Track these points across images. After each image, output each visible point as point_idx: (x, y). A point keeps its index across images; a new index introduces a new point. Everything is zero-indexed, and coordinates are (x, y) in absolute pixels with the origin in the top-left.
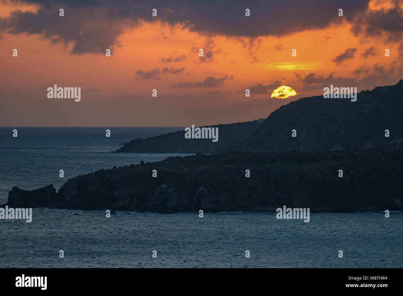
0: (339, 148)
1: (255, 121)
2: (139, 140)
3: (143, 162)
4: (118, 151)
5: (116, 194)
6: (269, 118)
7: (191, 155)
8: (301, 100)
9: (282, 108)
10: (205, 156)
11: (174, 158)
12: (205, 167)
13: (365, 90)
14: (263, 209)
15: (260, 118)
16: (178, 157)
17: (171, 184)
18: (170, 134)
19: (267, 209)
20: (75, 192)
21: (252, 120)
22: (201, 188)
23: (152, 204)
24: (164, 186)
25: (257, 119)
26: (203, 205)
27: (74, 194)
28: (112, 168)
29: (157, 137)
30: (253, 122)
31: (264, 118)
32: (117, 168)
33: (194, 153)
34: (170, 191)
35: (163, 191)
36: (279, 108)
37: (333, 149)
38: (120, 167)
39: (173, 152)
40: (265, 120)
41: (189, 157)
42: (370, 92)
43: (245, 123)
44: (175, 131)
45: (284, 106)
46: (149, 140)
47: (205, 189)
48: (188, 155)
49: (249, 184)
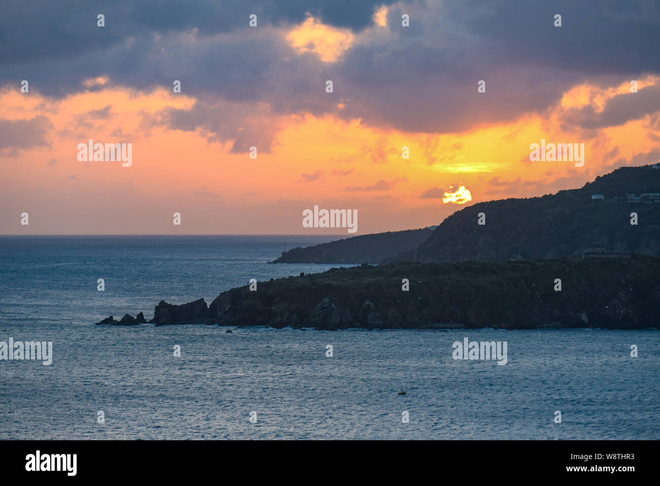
0: (519, 258)
1: (426, 229)
2: (299, 249)
3: (303, 274)
4: (275, 262)
5: (273, 308)
6: (442, 225)
7: (356, 266)
8: (477, 205)
9: (456, 213)
10: (371, 267)
11: (337, 269)
12: (371, 280)
13: (548, 194)
14: (435, 325)
15: (432, 225)
16: (342, 268)
17: (333, 298)
18: (333, 243)
19: (440, 325)
20: (228, 307)
21: (423, 227)
22: (367, 302)
23: (313, 320)
24: (326, 300)
25: (428, 226)
26: (369, 321)
27: (226, 309)
28: (269, 280)
29: (319, 246)
30: (424, 229)
31: (437, 225)
32: (275, 280)
33: (359, 264)
34: (333, 305)
35: (325, 306)
36: (453, 213)
37: (512, 260)
38: (277, 280)
39: (336, 262)
40: (437, 227)
41: (354, 268)
42: (554, 195)
43: (416, 231)
44: (338, 240)
45: (459, 211)
46: (310, 249)
47: (371, 304)
48: (352, 266)
49: (419, 298)
